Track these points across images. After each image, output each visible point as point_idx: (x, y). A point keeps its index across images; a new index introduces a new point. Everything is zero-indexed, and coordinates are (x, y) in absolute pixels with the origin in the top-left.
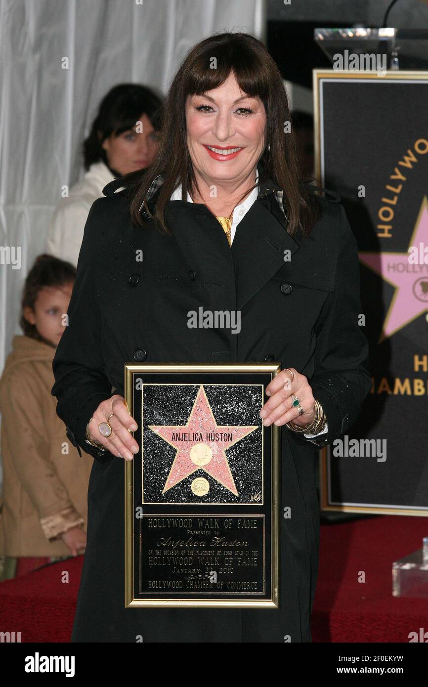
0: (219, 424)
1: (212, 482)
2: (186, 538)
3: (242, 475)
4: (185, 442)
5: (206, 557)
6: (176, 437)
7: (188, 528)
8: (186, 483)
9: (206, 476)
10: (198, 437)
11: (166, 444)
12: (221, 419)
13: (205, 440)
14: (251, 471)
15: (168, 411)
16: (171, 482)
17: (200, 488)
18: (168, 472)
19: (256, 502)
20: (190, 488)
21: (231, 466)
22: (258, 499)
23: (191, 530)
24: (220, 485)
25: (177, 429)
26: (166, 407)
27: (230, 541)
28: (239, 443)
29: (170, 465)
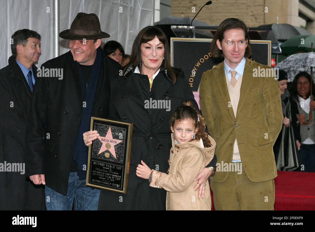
0: (113, 138)
1: (111, 154)
2: (103, 169)
3: (118, 154)
4: (104, 142)
5: (107, 175)
6: (102, 140)
7: (103, 166)
8: (103, 153)
9: (109, 152)
10: (108, 141)
11: (100, 141)
12: (114, 137)
13: (109, 142)
14: (121, 153)
15: (101, 132)
16: (100, 152)
17: (107, 155)
18: (100, 149)
19: (121, 162)
20: (104, 155)
21: (115, 151)
22: (122, 161)
23: (104, 167)
24: (112, 156)
25: (103, 138)
26: (100, 131)
27: (113, 172)
28: (118, 144)
29: (100, 147)
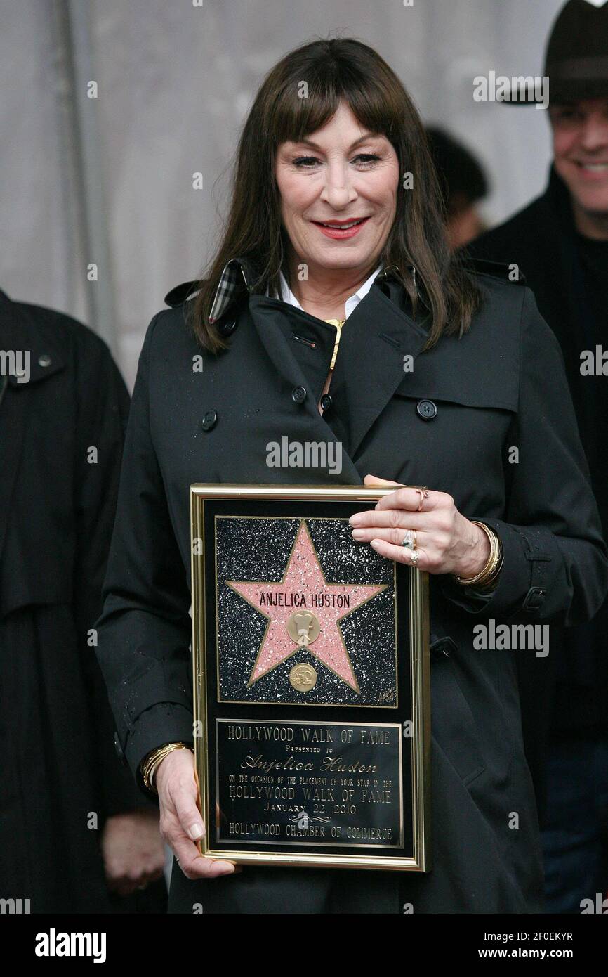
0: (329, 581)
1: (322, 670)
2: (284, 757)
3: (366, 660)
4: (279, 608)
5: (315, 787)
6: (266, 599)
7: (286, 742)
8: (281, 671)
9: (311, 660)
10: (298, 600)
11: (252, 610)
12: (332, 573)
13: (309, 604)
14: (379, 655)
15: (254, 559)
16: (262, 668)
17: (302, 678)
18: (256, 654)
19: (387, 704)
20: (287, 679)
21: (348, 646)
22: (389, 697)
23: (293, 744)
24: (333, 675)
25: (268, 588)
26: (250, 552)
27: (349, 763)
28: (359, 611)
29: (258, 643)
